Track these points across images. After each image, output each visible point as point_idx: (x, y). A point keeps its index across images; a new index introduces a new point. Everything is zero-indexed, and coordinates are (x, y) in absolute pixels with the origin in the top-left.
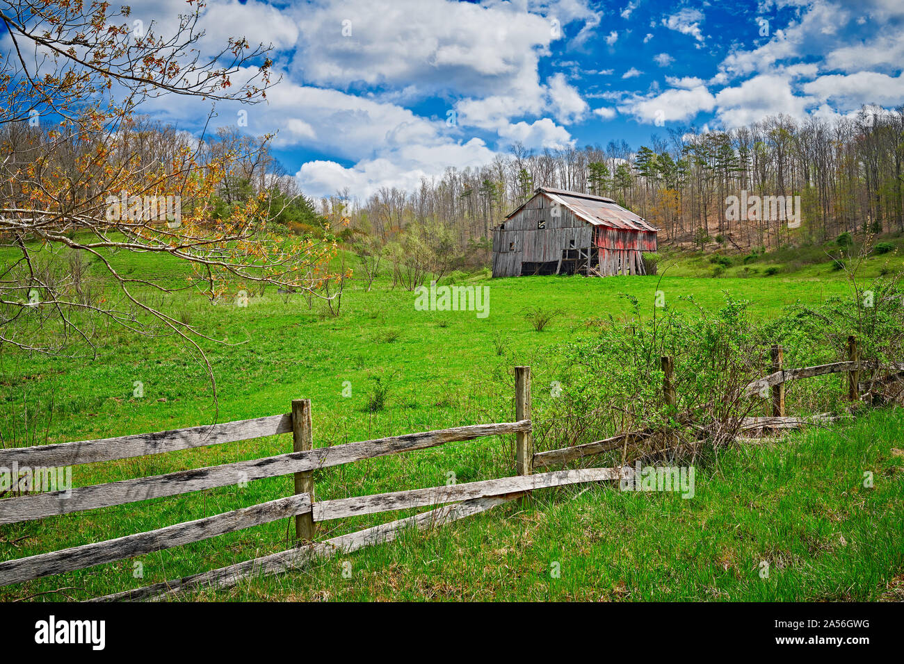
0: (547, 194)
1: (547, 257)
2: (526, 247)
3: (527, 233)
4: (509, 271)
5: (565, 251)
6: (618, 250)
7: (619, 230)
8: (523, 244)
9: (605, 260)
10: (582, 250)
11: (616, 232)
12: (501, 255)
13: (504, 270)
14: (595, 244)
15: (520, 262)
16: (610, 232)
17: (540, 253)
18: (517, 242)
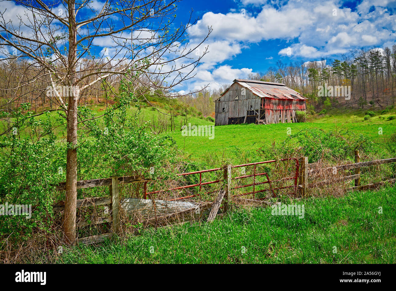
0: (239, 83)
1: (240, 115)
2: (230, 110)
3: (230, 103)
4: (222, 122)
5: (248, 112)
6: (279, 110)
7: (279, 100)
8: (229, 109)
9: (270, 116)
10: (256, 111)
11: (277, 101)
12: (219, 114)
13: (220, 121)
14: (263, 107)
15: (227, 118)
16: (273, 101)
17: (237, 113)
18: (226, 108)
